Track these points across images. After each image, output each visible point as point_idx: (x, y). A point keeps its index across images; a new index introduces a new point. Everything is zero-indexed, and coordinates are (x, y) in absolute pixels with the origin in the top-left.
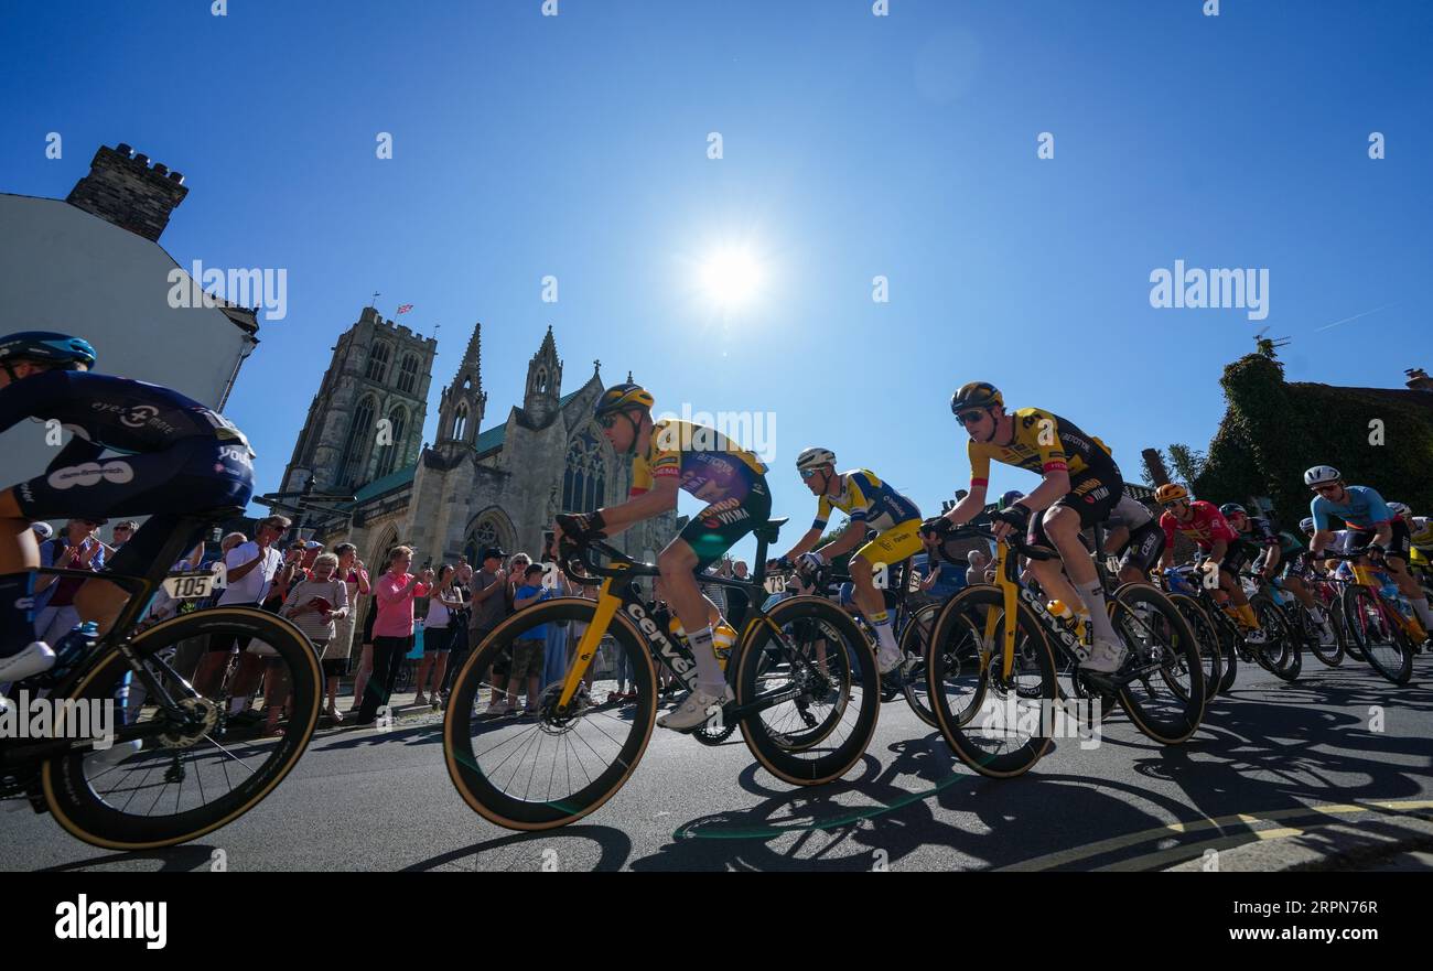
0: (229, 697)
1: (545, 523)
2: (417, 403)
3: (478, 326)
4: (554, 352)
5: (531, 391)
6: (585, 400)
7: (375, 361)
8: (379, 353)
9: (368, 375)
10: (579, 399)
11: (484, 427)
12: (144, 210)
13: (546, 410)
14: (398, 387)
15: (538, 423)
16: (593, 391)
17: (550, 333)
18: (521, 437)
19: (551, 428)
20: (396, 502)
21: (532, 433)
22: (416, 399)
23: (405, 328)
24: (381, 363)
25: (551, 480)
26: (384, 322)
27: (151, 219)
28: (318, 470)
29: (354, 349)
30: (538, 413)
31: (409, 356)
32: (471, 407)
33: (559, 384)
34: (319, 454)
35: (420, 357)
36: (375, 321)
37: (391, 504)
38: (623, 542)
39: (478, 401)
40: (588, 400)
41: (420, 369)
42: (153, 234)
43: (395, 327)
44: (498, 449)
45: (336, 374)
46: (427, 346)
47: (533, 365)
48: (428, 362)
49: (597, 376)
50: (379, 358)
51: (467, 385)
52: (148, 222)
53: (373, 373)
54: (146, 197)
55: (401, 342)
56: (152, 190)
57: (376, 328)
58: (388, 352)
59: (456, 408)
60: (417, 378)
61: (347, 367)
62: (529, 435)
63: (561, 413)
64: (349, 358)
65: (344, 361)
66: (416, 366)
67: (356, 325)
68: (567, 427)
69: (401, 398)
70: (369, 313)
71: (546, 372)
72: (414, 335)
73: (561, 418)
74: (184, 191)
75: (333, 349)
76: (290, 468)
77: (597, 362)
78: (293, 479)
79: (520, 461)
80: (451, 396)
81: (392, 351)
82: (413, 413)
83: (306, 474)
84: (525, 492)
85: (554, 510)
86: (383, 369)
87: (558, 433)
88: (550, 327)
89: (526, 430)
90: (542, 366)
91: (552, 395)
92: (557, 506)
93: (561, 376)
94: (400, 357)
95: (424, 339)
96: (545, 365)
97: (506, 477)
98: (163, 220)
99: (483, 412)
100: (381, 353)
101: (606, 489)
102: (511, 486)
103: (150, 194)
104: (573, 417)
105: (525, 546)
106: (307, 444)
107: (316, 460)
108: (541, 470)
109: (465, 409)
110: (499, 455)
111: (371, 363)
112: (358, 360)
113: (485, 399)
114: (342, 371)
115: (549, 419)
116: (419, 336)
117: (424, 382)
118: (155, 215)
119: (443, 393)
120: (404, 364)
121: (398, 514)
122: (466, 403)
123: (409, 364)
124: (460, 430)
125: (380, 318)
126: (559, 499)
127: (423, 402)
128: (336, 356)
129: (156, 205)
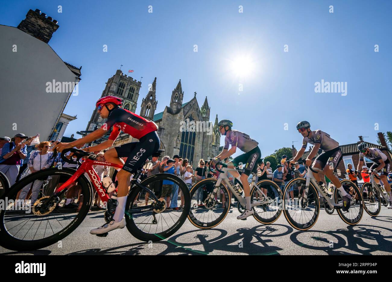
0: (66, 198)
1: (175, 146)
2: (134, 103)
3: (156, 78)
4: (181, 88)
5: (172, 101)
6: (191, 105)
7: (120, 88)
8: (122, 85)
9: (117, 93)
10: (189, 105)
11: (156, 113)
12: (44, 32)
13: (177, 108)
14: (128, 97)
15: (174, 112)
16: (194, 102)
17: (180, 82)
18: (168, 117)
19: (179, 114)
20: (125, 136)
21: (172, 115)
22: (133, 102)
23: (131, 78)
24: (122, 89)
25: (178, 132)
26: (124, 75)
27: (46, 35)
28: (99, 124)
29: (113, 84)
30: (174, 109)
31: (132, 87)
32: (152, 105)
33: (182, 99)
34: (100, 119)
35: (135, 87)
36: (121, 74)
37: (124, 137)
38: (201, 154)
39: (155, 104)
40: (192, 105)
41: (135, 92)
42: (47, 41)
43: (127, 77)
44: (161, 120)
45: (107, 92)
46: (138, 84)
47: (174, 93)
48: (138, 90)
49: (195, 97)
50: (122, 87)
51: (151, 98)
52: (45, 36)
53: (119, 92)
54: (45, 28)
55: (129, 82)
56: (46, 26)
57: (121, 77)
58: (125, 85)
59: (147, 106)
60: (134, 95)
61: (111, 90)
62: (171, 116)
63: (182, 109)
64: (111, 87)
65: (109, 87)
66: (134, 91)
67: (114, 76)
68: (184, 114)
69: (128, 101)
70: (119, 72)
71: (178, 95)
72: (134, 80)
73: (182, 111)
74: (58, 26)
75: (106, 83)
76: (90, 123)
77: (195, 93)
78: (91, 126)
79: (168, 125)
80: (145, 101)
81: (126, 85)
82: (132, 107)
83: (95, 125)
84: (169, 135)
85: (178, 142)
86: (123, 91)
87: (181, 116)
88: (180, 80)
89: (170, 114)
90: (177, 93)
91: (179, 103)
92: (179, 141)
93: (183, 97)
94: (129, 87)
95: (137, 82)
96: (178, 92)
97: (163, 130)
98: (50, 36)
99: (156, 107)
100: (122, 86)
101: (196, 136)
102: (164, 133)
103: (46, 27)
104: (186, 111)
105: (168, 153)
106: (96, 115)
107: (99, 121)
108: (174, 128)
109: (150, 106)
110: (161, 122)
111: (119, 89)
112: (114, 88)
113: (157, 103)
114: (109, 91)
115: (178, 111)
116: (136, 80)
117: (136, 96)
118: (48, 34)
119: (143, 100)
120: (130, 90)
121: (126, 140)
122: (150, 104)
123: (132, 90)
124: (148, 113)
125: (123, 74)
126: (180, 138)
127: (136, 103)
128: (107, 86)
129: (48, 31)
